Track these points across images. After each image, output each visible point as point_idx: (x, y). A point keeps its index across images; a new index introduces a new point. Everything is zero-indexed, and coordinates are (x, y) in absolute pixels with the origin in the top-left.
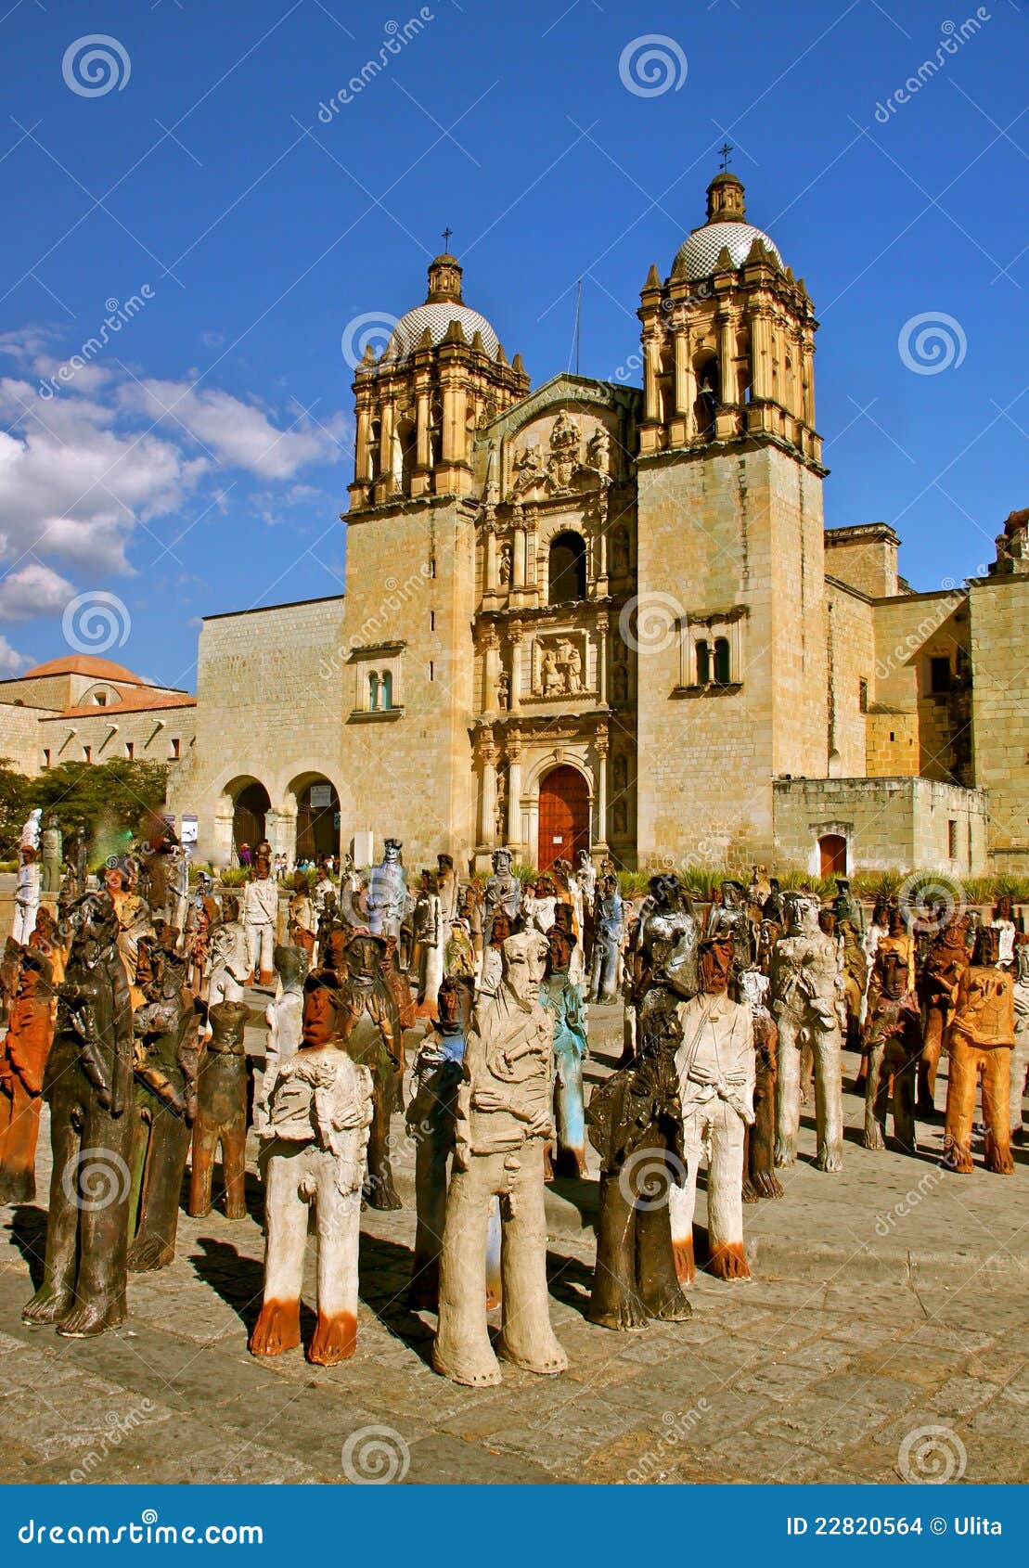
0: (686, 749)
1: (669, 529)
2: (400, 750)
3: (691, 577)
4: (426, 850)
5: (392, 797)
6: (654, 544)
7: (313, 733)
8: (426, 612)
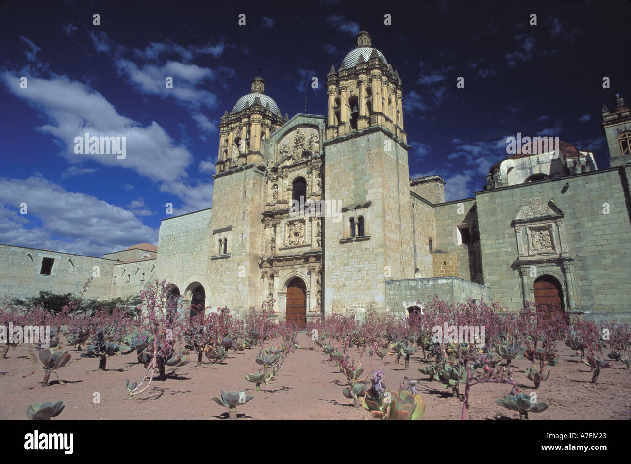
0: (345, 267)
1: (338, 170)
2: (229, 271)
3: (347, 190)
4: (237, 315)
5: (225, 292)
6: (332, 177)
7: (197, 265)
8: (241, 213)
